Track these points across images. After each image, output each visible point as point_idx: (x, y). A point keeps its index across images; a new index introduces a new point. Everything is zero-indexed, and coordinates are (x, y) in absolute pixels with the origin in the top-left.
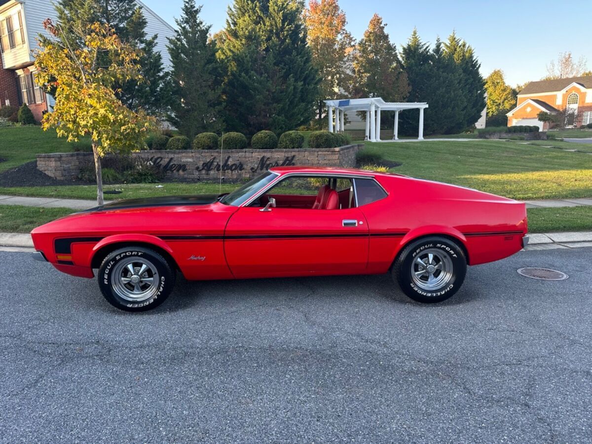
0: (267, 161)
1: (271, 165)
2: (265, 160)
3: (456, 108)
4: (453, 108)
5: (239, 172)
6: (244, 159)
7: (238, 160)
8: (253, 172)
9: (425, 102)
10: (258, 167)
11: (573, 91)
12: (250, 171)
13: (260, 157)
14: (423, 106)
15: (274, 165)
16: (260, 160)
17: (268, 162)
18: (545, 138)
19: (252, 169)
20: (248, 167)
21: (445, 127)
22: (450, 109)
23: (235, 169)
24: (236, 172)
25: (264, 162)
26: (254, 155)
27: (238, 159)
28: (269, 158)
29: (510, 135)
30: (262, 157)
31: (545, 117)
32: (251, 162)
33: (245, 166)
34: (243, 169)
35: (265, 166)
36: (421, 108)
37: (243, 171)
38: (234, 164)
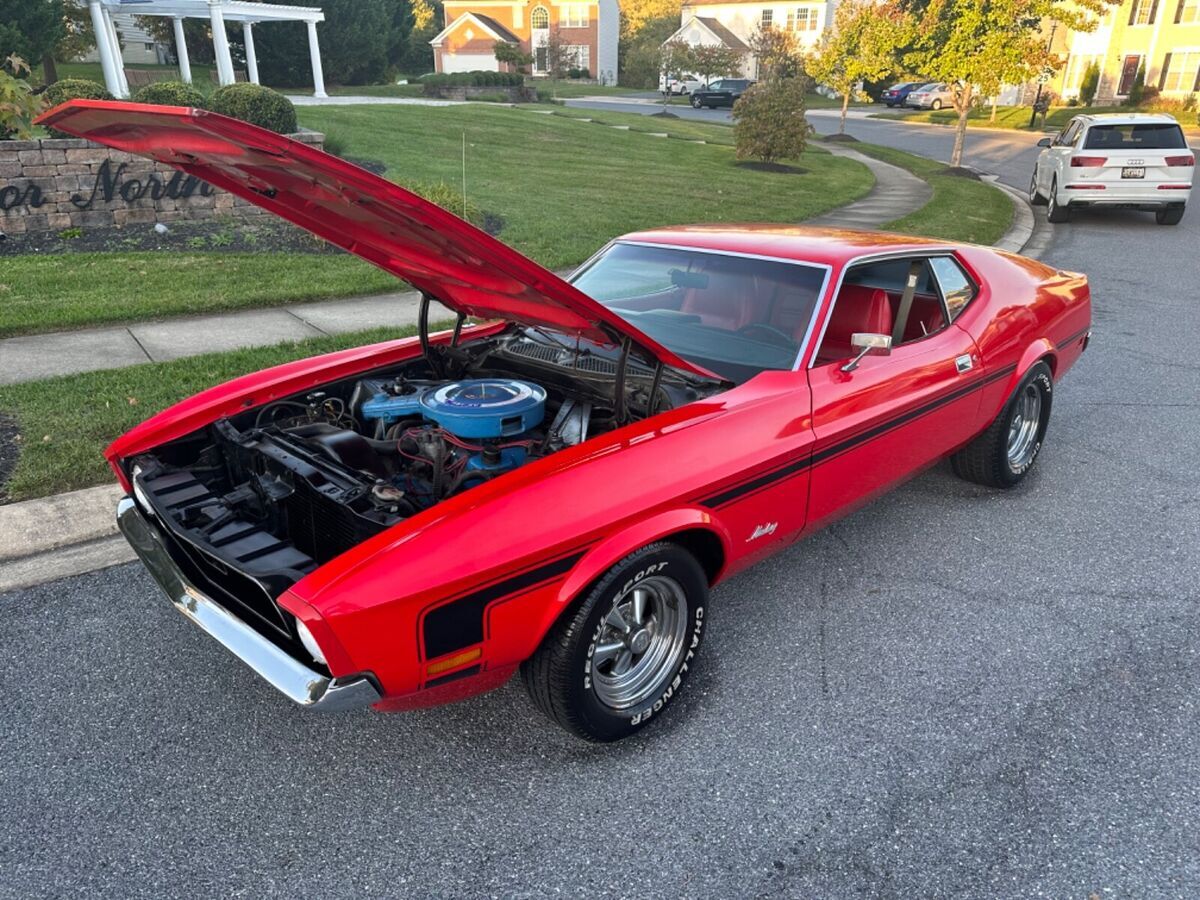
0: (118, 173)
1: (136, 185)
2: (115, 170)
3: (369, 24)
4: (363, 26)
5: (34, 210)
6: (39, 171)
7: (22, 175)
8: (82, 208)
9: (318, 6)
10: (94, 193)
11: (539, 3)
12: (73, 207)
13: (96, 162)
14: (313, 16)
15: (144, 184)
16: (96, 171)
17: (125, 178)
18: (535, 97)
19: (76, 199)
20: (61, 194)
21: (351, 70)
22: (357, 26)
23: (17, 203)
24: (23, 212)
25: (112, 178)
26: (71, 156)
27: (18, 170)
28: (124, 165)
29: (481, 91)
30: (102, 162)
31: (508, 54)
32: (70, 181)
33: (49, 193)
34: (45, 201)
35: (117, 188)
36: (310, 21)
37: (45, 207)
38: (10, 189)
